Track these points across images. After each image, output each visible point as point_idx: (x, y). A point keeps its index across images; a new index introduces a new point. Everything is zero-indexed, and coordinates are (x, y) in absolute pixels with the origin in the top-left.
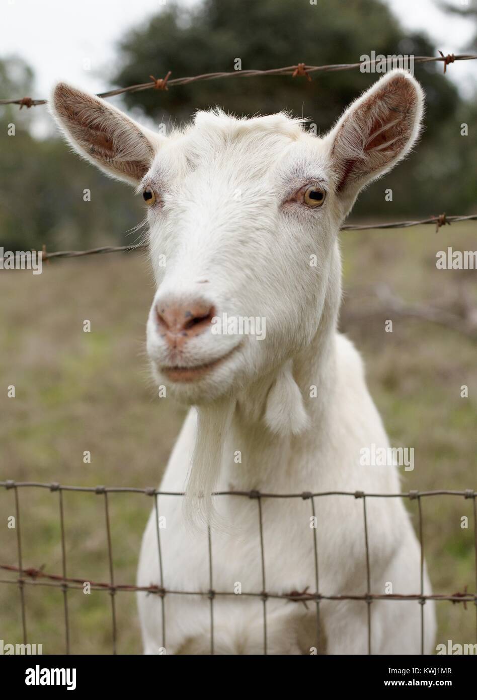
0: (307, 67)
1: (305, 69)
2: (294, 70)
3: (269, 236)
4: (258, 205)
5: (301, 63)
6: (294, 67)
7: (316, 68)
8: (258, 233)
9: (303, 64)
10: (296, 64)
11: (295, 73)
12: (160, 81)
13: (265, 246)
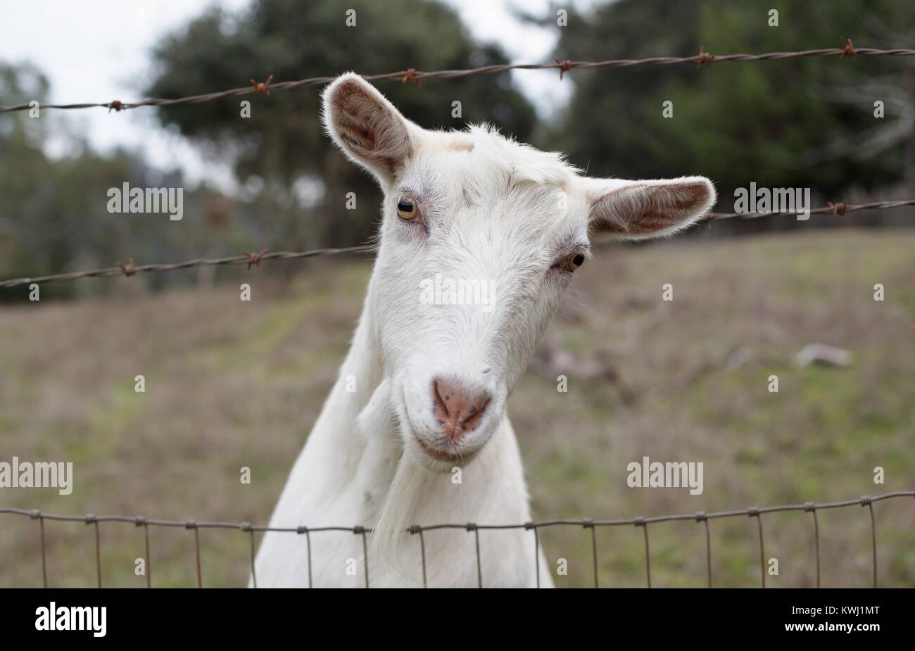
0: (417, 73)
1: (415, 75)
2: (403, 76)
3: (531, 304)
4: (529, 271)
5: (411, 68)
6: (403, 73)
7: (426, 74)
8: (524, 301)
9: (413, 70)
10: (406, 70)
11: (405, 79)
12: (261, 85)
13: (526, 315)
